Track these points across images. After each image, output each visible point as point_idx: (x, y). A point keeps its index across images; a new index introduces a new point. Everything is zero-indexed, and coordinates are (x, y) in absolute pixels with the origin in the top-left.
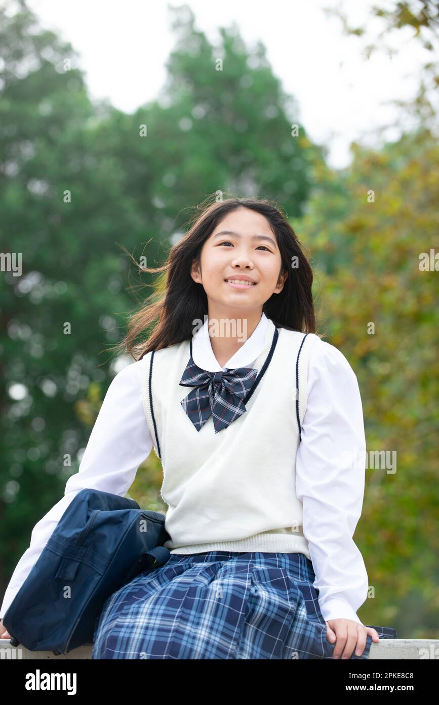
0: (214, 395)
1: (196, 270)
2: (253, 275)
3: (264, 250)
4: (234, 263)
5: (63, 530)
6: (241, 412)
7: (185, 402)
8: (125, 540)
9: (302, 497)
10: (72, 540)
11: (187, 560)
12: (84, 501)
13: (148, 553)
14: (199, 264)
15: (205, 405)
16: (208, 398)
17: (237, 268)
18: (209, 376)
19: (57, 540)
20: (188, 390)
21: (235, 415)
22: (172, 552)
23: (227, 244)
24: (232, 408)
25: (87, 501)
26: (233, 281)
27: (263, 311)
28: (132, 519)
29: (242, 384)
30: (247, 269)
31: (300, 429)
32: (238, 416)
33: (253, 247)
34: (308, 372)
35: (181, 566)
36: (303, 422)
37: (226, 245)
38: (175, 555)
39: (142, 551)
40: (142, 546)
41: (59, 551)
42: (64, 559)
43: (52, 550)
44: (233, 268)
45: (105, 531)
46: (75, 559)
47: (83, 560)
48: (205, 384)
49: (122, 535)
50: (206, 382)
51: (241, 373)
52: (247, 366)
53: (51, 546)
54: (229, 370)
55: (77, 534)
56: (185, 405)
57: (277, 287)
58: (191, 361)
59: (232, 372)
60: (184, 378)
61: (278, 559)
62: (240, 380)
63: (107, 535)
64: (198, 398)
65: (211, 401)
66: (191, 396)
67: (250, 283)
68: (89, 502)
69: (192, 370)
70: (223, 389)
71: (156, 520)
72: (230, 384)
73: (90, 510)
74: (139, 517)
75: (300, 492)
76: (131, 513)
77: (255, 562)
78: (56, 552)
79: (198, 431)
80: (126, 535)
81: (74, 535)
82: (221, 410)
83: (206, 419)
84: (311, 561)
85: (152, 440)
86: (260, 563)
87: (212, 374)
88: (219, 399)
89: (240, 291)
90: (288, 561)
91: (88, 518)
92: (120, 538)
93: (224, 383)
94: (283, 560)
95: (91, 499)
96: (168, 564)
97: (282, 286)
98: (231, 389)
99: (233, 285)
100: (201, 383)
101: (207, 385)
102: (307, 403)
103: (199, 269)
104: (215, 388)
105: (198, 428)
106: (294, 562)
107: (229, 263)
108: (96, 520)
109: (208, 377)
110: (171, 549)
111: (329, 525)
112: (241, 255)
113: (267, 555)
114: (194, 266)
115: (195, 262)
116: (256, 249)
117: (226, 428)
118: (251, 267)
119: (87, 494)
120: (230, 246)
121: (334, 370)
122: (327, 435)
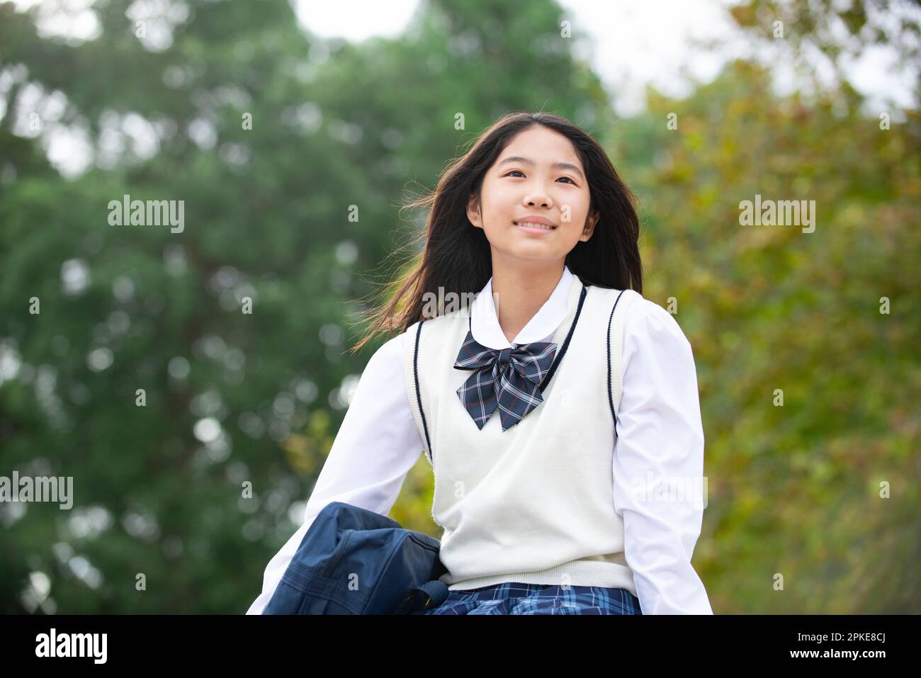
0: (500, 380)
1: (474, 209)
2: (550, 216)
3: (567, 182)
4: (527, 200)
5: (304, 557)
6: (536, 402)
7: (463, 390)
8: (389, 569)
9: (623, 510)
10: (316, 570)
11: (471, 597)
12: (332, 518)
13: (419, 588)
14: (479, 201)
15: (489, 393)
16: (493, 385)
17: (531, 207)
18: (493, 354)
19: (297, 570)
20: (466, 375)
21: (529, 406)
22: (451, 589)
23: (518, 174)
24: (524, 397)
25: (335, 518)
26: (525, 224)
27: (566, 264)
28: (398, 541)
29: (536, 363)
30: (543, 209)
31: (615, 420)
32: (533, 408)
33: (552, 177)
34: (624, 342)
35: (464, 605)
36: (620, 410)
37: (517, 176)
38: (454, 591)
39: (411, 586)
40: (410, 578)
41: (299, 584)
42: (306, 596)
43: (290, 584)
44: (525, 206)
45: (362, 557)
46: (321, 596)
47: (331, 596)
48: (489, 366)
49: (384, 563)
50: (489, 362)
51: (536, 348)
52: (543, 340)
53: (288, 578)
54: (520, 346)
55: (324, 561)
56: (462, 396)
57: (584, 233)
58: (470, 336)
59: (523, 349)
60: (459, 360)
61: (594, 595)
62: (534, 358)
63: (365, 563)
64: (478, 385)
65: (497, 388)
66: (470, 382)
67: (548, 227)
68: (338, 519)
69: (471, 347)
70: (512, 372)
71: (428, 545)
72: (521, 364)
73: (340, 529)
74: (406, 539)
75: (620, 505)
76: (396, 534)
77: (563, 599)
78: (296, 587)
79: (480, 429)
80: (390, 562)
81: (319, 563)
82: (510, 400)
83: (490, 413)
84: (637, 599)
85: (421, 440)
86: (570, 600)
87: (498, 352)
88: (507, 386)
89: (534, 236)
90: (607, 599)
91: (338, 540)
92: (382, 566)
93: (513, 363)
94: (601, 597)
95: (341, 516)
96: (447, 604)
97: (591, 232)
98: (522, 371)
99: (526, 229)
100: (482, 365)
101: (490, 367)
102: (623, 384)
103: (478, 208)
104: (501, 370)
105: (480, 425)
106: (615, 601)
107: (520, 200)
108: (349, 542)
109: (491, 357)
110: (449, 585)
111: (661, 548)
112: (536, 189)
113: (578, 589)
114: (471, 203)
115: (473, 200)
116: (556, 181)
117: (517, 423)
118: (549, 206)
119: (336, 508)
120: (520, 176)
121: (659, 338)
122: (651, 425)
